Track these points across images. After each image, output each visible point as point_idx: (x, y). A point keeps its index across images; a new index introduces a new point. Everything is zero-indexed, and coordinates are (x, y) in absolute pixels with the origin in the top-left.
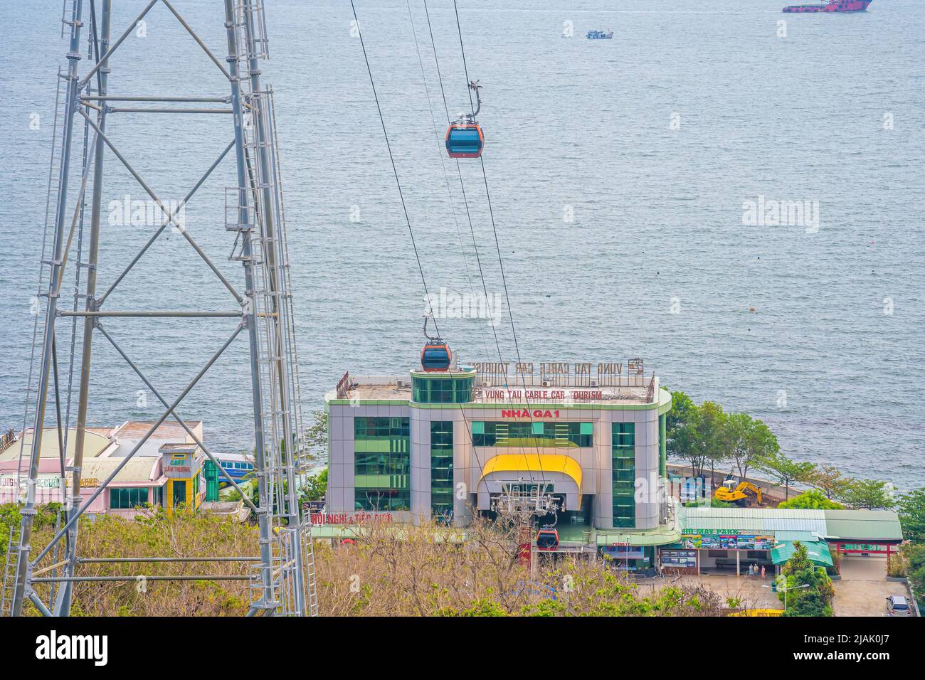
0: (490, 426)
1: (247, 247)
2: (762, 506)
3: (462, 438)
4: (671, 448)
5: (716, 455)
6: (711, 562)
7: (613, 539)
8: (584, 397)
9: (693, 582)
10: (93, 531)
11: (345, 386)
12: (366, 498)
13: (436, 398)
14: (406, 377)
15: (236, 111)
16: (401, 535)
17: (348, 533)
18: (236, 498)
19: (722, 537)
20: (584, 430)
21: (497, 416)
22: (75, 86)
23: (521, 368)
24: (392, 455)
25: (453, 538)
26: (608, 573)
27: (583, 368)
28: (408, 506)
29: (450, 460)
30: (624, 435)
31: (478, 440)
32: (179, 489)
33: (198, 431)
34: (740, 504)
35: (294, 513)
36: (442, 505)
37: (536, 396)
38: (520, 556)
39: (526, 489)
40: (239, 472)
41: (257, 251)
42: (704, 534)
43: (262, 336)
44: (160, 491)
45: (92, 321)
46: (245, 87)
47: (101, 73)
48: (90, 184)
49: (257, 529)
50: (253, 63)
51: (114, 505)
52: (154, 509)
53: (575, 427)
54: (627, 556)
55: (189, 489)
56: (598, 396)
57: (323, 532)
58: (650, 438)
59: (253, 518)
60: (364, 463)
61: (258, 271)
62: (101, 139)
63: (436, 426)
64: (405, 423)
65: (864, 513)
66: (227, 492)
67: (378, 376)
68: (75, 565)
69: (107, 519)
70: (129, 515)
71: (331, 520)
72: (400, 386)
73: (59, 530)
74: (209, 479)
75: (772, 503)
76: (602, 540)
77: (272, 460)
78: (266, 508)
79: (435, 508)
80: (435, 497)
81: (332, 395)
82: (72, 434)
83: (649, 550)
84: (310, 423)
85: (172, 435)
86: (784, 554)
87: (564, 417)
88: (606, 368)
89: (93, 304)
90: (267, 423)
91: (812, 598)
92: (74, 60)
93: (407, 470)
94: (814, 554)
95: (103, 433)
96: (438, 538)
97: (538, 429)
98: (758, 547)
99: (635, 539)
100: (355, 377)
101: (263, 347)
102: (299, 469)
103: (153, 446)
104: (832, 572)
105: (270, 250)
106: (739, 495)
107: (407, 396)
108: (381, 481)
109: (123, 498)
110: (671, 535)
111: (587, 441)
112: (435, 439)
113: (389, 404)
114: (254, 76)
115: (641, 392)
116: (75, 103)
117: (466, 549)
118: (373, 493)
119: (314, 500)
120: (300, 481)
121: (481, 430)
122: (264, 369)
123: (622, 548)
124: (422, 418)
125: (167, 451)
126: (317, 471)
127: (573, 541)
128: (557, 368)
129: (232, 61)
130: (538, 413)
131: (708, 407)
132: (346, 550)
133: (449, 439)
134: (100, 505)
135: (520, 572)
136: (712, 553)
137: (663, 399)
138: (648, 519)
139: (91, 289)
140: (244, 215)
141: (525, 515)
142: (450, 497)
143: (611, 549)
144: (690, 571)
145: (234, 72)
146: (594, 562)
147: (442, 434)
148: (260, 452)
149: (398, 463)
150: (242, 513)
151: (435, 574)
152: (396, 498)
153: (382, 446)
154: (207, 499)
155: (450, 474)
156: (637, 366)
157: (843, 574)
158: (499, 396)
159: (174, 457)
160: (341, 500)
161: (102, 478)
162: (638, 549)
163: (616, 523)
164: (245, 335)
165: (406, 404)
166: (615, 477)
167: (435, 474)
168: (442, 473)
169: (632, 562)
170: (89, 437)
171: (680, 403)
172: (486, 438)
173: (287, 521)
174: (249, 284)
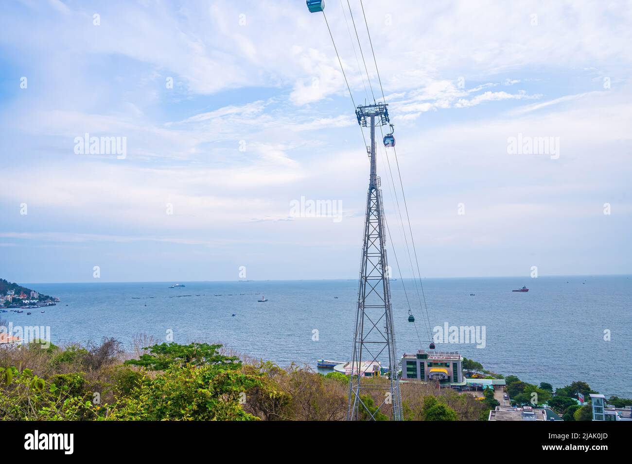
0: (431, 363)
1: (387, 331)
2: (480, 378)
3: (426, 365)
4: (464, 368)
5: (472, 369)
6: (472, 389)
7: (454, 384)
8: (447, 358)
9: (469, 392)
10: (362, 380)
11: (405, 356)
12: (409, 376)
13: (421, 358)
14: (415, 354)
15: (386, 307)
16: (415, 383)
17: (406, 382)
18: (386, 375)
19: (473, 384)
20: (448, 364)
21: (432, 361)
22: (359, 304)
23: (436, 353)
24: (413, 368)
25: (425, 383)
26: (453, 390)
27: (447, 353)
28: (416, 377)
29: (424, 369)
30: (455, 365)
31: (429, 366)
32: (377, 373)
33: (380, 363)
34: (476, 378)
35: (396, 378)
36: (422, 377)
37: (439, 358)
38: (437, 387)
39: (438, 375)
40: (387, 370)
41: (389, 332)
42: (470, 383)
43: (390, 346)
44: (373, 373)
45: (362, 343)
46: (387, 304)
47: (364, 301)
48: (361, 321)
49: (390, 381)
50: (388, 299)
51: (366, 375)
52: (372, 377)
53: (446, 364)
54: (456, 387)
55: (378, 373)
56: (450, 358)
57: (401, 381)
58: (460, 366)
59: (389, 379)
60: (408, 369)
61: (389, 335)
62: (363, 312)
63: (421, 363)
64: (416, 362)
65: (498, 380)
66: (385, 374)
67: (410, 354)
68: (360, 386)
69: (364, 378)
70: (368, 377)
71: (403, 380)
72: (415, 356)
73: (357, 379)
74: (382, 372)
75: (482, 378)
76: (452, 384)
77: (392, 368)
78: (392, 377)
79: (421, 378)
80: (421, 376)
81: (402, 357)
82: (359, 362)
83: (460, 386)
84: (399, 361)
85: (375, 363)
86: (485, 387)
87: (444, 362)
88: (451, 353)
89: (362, 340)
90: (392, 362)
91: (490, 396)
92: (359, 299)
93: (416, 371)
94: (490, 387)
95: (363, 363)
96: (422, 383)
97: (439, 364)
98: (480, 386)
99: (458, 384)
100: (407, 354)
101: (390, 348)
102: (397, 370)
103: (372, 365)
104: (494, 391)
105: (391, 331)
106: (476, 376)
107: (416, 358)
108: (411, 373)
109: (367, 374)
110: (464, 384)
111: (448, 366)
112: (421, 365)
113: (413, 359)
114: (389, 302)
115: (458, 358)
116: (359, 307)
117: (427, 386)
118: (410, 375)
119: (400, 375)
120: (397, 372)
121: (429, 364)
122: (391, 352)
123: (455, 386)
124: (418, 362)
125: (374, 366)
126: (400, 371)
127: (447, 385)
128: (442, 353)
129: (385, 299)
130: (439, 361)
131: (470, 360)
132: (406, 385)
133: (424, 365)
134: (363, 375)
135: (437, 390)
136: (472, 387)
137: (462, 359)
138: (460, 381)
139: (362, 337)
140: (387, 325)
141: (438, 379)
142: (424, 376)
143: (453, 386)
144: (468, 390)
145: (385, 300)
146: (450, 388)
147: (422, 364)
148: (390, 367)
149: (415, 370)
150: (387, 378)
151: (422, 390)
152: (415, 376)
153: (411, 366)
154: (381, 375)
155: (424, 372)
156: (457, 353)
157: (496, 391)
158: (432, 358)
159: (375, 368)
160: (405, 376)
161: (364, 371)
162: (458, 386)
163: (454, 381)
164: (387, 347)
165: (415, 359)
166: (454, 373)
167: (421, 372)
168: (422, 371)
169: (457, 389)
170: (361, 363)
171: (465, 359)
172: (430, 365)
173: (395, 380)
174: (388, 337)
